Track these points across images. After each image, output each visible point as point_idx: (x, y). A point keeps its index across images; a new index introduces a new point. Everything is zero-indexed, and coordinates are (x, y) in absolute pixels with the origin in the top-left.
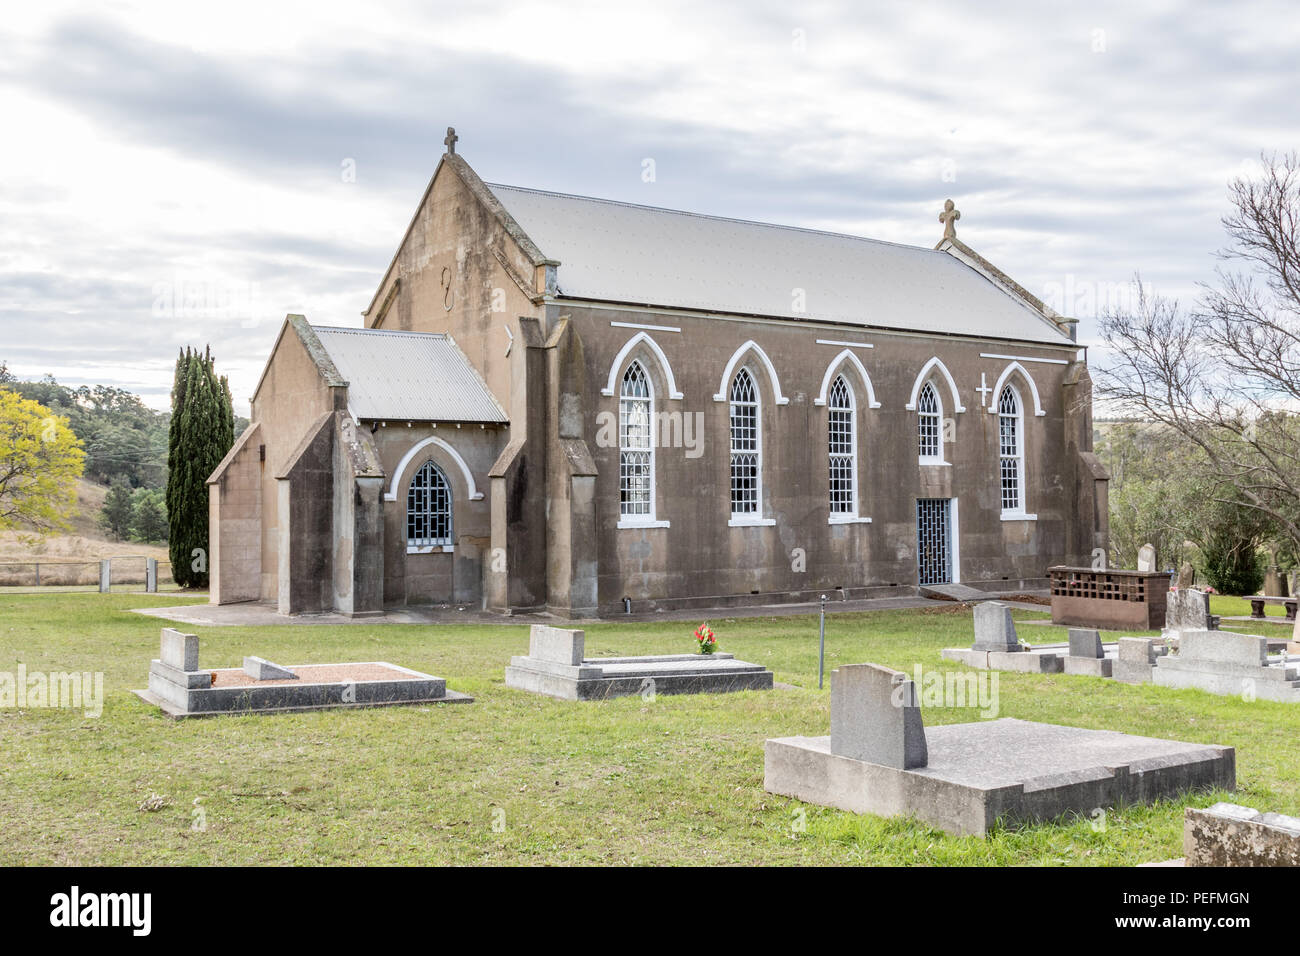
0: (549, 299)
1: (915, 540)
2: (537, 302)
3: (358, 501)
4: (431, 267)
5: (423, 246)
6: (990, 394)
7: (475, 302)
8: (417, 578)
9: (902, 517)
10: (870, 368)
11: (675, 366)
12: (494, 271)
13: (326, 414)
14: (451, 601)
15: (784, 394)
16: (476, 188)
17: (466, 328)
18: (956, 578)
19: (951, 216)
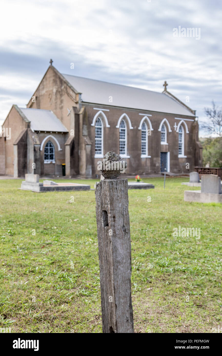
0: (80, 102)
1: (160, 162)
2: (77, 103)
3: (35, 150)
4: (46, 93)
5: (43, 88)
6: (177, 128)
7: (59, 102)
8: (47, 169)
9: (157, 156)
10: (151, 121)
11: (108, 119)
12: (64, 95)
13: (25, 129)
14: (54, 175)
15: (132, 126)
16: (59, 74)
17: (56, 109)
18: (169, 170)
19: (166, 85)
